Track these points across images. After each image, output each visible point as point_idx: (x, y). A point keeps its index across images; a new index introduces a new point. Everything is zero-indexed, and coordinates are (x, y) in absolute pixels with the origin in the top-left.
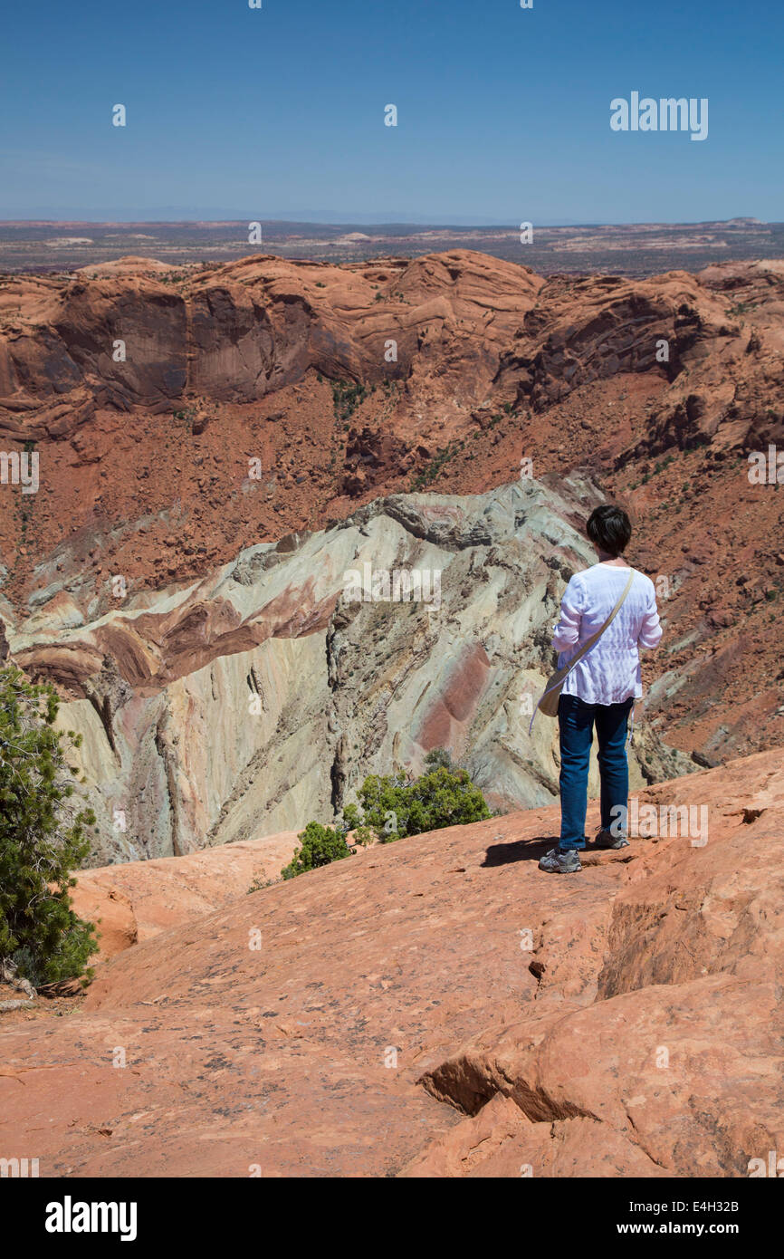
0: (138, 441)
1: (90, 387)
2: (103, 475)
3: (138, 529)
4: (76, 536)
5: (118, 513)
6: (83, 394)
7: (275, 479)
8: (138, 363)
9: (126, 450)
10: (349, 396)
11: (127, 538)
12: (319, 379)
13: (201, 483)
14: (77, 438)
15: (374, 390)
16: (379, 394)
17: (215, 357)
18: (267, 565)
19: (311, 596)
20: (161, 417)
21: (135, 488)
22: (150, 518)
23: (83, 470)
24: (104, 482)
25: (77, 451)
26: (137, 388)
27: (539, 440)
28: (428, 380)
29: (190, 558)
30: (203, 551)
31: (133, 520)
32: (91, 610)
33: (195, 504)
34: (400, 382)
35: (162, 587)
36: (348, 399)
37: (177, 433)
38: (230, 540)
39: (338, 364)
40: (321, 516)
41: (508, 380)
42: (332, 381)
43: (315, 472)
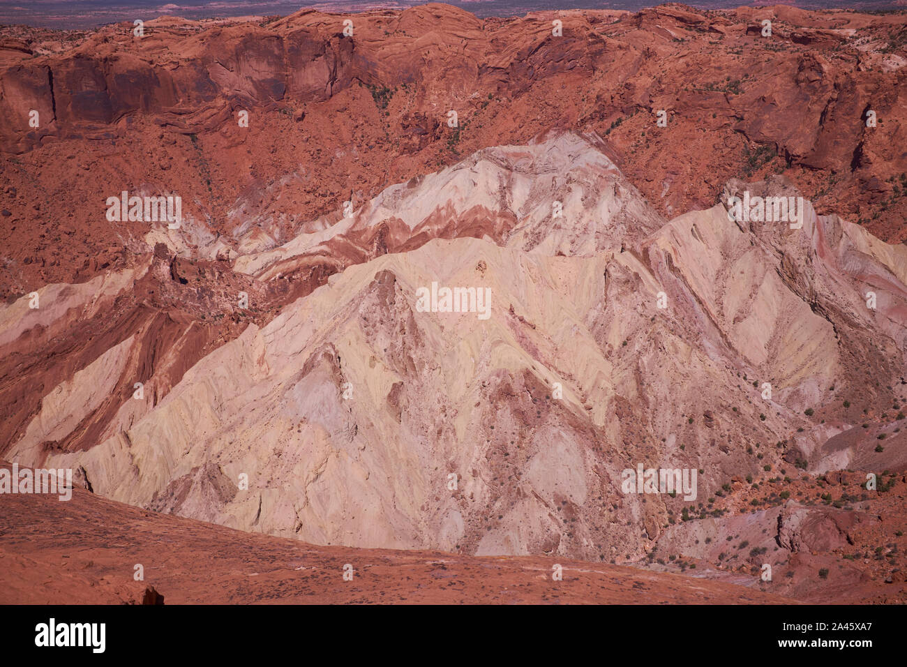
0: (263, 129)
1: (225, 97)
2: (249, 152)
3: (283, 184)
4: (247, 191)
5: (266, 175)
6: (223, 101)
7: (355, 148)
8: (255, 79)
9: (256, 135)
10: (383, 94)
11: (279, 190)
12: (360, 85)
13: (312, 153)
14: (224, 129)
15: (396, 90)
16: (401, 92)
17: (302, 73)
20: (271, 114)
21: (270, 159)
22: (288, 177)
23: (233, 150)
24: (251, 157)
25: (226, 137)
26: (255, 95)
27: (522, 114)
28: (435, 82)
29: (327, 199)
30: (332, 194)
31: (278, 179)
32: (277, 236)
33: (313, 166)
34: (413, 84)
35: (316, 219)
36: (382, 96)
37: (285, 122)
38: (344, 186)
39: (370, 75)
40: (393, 168)
41: (487, 79)
42: (369, 86)
43: (379, 142)
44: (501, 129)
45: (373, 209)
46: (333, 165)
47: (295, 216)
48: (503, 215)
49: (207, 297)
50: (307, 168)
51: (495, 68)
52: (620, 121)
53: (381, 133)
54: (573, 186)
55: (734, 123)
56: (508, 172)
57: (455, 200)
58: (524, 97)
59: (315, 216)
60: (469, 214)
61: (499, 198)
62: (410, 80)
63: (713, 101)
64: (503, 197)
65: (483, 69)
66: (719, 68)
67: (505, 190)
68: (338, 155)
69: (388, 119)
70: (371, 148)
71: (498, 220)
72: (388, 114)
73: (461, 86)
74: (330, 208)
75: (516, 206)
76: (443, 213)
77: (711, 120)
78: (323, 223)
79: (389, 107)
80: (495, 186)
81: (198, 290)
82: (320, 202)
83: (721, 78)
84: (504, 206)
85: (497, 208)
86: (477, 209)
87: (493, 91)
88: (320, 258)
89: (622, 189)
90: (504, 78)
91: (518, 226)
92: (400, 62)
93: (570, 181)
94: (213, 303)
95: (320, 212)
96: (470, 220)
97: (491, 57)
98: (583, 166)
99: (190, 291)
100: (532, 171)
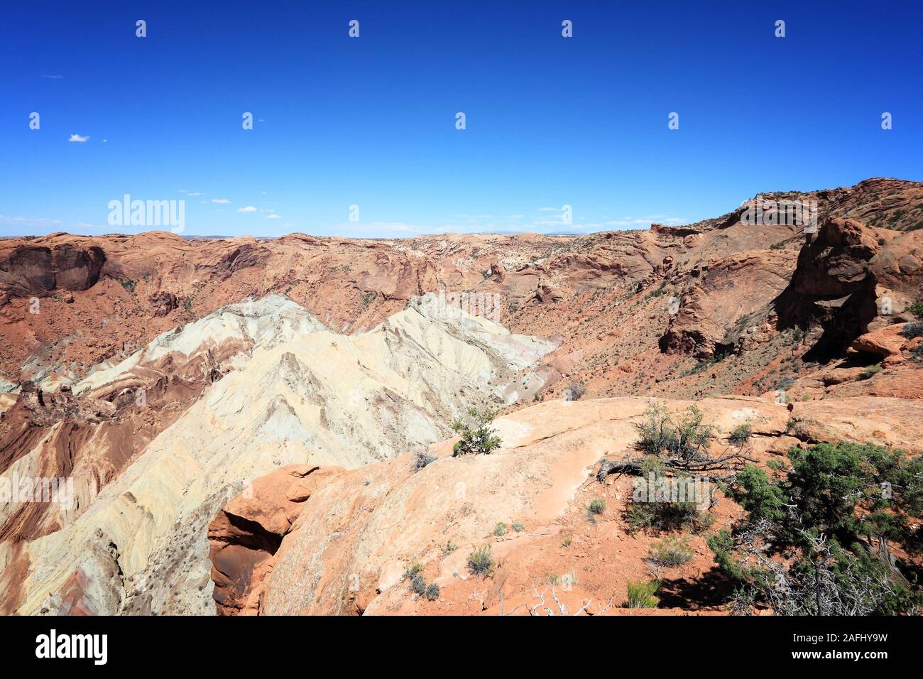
3: (67, 343)
4: (35, 351)
5: (50, 339)
7: (118, 316)
8: (28, 277)
10: (129, 283)
11: (64, 347)
12: (111, 279)
13: (85, 322)
15: (139, 281)
16: (142, 281)
17: (67, 272)
18: (173, 339)
19: (214, 342)
20: (45, 299)
21: (50, 328)
22: (70, 338)
24: (33, 328)
25: (7, 317)
26: (29, 287)
27: (230, 289)
28: (167, 275)
29: (107, 348)
30: (110, 345)
31: (60, 340)
32: (72, 377)
33: (87, 329)
34: (151, 277)
35: (102, 362)
36: (129, 285)
37: (57, 304)
38: (117, 340)
39: (118, 273)
40: (149, 326)
41: (202, 272)
42: (117, 279)
43: (136, 311)
44: (218, 298)
45: (151, 349)
46: (104, 328)
47: (83, 362)
48: (246, 340)
49: (74, 413)
50: (84, 331)
51: (206, 266)
52: (290, 288)
53: (135, 307)
54: (284, 320)
55: (352, 285)
56: (242, 317)
57: (213, 336)
58: (229, 280)
59: (101, 360)
60: (226, 342)
61: (241, 331)
62: (148, 275)
63: (340, 275)
64: (243, 331)
65: (197, 267)
66: (336, 260)
67: (243, 327)
68: (105, 321)
69: (137, 298)
70: (130, 315)
71: (244, 343)
72: (136, 295)
73: (185, 277)
74: (111, 354)
75: (252, 334)
76: (208, 343)
77: (341, 283)
78: (108, 364)
79: (136, 291)
80: (237, 326)
81: (65, 410)
82: (103, 351)
83: (338, 265)
84: (246, 336)
85: (242, 337)
86: (229, 339)
87: (207, 278)
88: (132, 380)
89: (312, 318)
90: (214, 270)
91: (258, 344)
92: (139, 264)
93: (282, 318)
94: (79, 417)
95: (104, 357)
96: (227, 345)
97: (203, 260)
98: (287, 309)
99: (58, 411)
100: (256, 316)
